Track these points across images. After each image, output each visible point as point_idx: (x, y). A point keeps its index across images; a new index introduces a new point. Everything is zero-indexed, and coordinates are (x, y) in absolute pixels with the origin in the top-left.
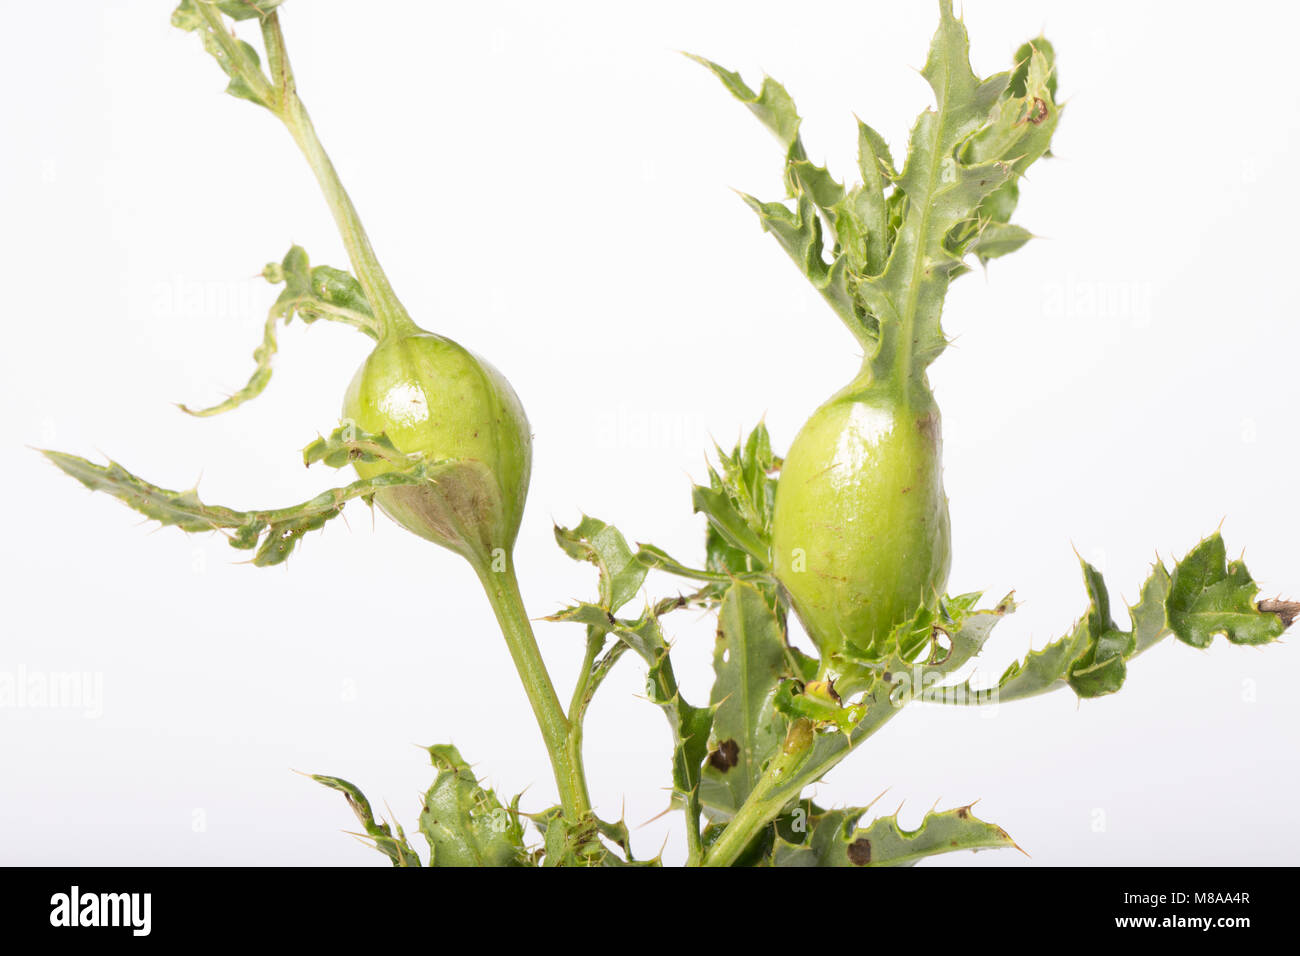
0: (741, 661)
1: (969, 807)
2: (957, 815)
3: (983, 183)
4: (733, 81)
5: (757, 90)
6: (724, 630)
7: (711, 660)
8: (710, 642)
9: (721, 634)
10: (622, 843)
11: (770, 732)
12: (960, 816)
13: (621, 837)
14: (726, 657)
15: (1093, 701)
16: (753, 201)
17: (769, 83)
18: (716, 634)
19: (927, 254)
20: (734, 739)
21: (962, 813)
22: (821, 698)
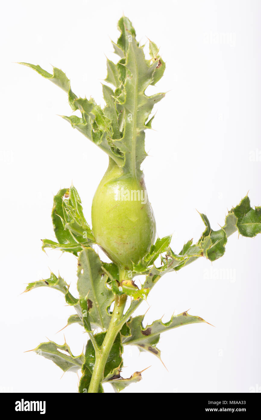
0: (89, 273)
1: (187, 312)
2: (183, 315)
3: (155, 100)
4: (38, 69)
5: (52, 72)
6: (81, 263)
7: (76, 273)
8: (76, 268)
9: (79, 265)
10: (67, 351)
11: (103, 295)
12: (184, 315)
13: (66, 349)
14: (82, 272)
15: (216, 261)
16: (66, 117)
17: (56, 70)
18: (77, 265)
19: (137, 127)
20: (89, 299)
21: (185, 314)
22: (129, 287)
